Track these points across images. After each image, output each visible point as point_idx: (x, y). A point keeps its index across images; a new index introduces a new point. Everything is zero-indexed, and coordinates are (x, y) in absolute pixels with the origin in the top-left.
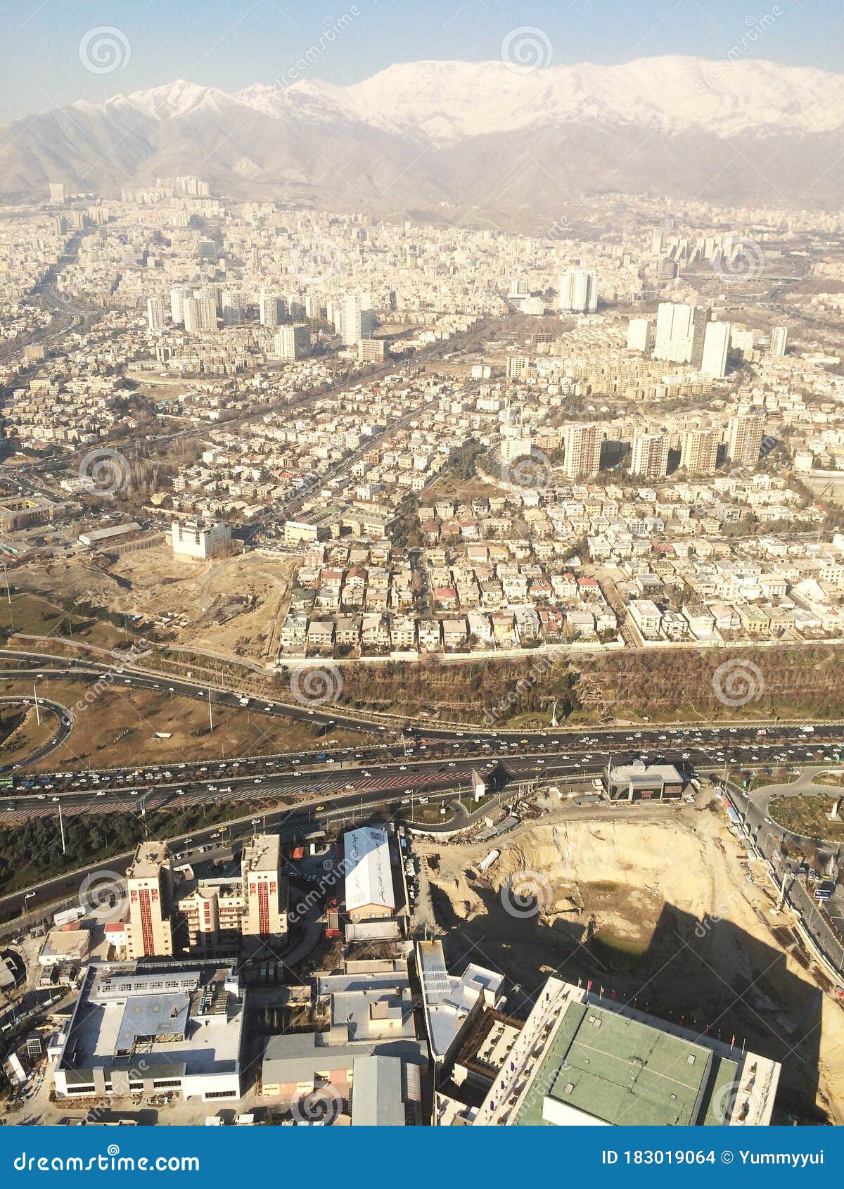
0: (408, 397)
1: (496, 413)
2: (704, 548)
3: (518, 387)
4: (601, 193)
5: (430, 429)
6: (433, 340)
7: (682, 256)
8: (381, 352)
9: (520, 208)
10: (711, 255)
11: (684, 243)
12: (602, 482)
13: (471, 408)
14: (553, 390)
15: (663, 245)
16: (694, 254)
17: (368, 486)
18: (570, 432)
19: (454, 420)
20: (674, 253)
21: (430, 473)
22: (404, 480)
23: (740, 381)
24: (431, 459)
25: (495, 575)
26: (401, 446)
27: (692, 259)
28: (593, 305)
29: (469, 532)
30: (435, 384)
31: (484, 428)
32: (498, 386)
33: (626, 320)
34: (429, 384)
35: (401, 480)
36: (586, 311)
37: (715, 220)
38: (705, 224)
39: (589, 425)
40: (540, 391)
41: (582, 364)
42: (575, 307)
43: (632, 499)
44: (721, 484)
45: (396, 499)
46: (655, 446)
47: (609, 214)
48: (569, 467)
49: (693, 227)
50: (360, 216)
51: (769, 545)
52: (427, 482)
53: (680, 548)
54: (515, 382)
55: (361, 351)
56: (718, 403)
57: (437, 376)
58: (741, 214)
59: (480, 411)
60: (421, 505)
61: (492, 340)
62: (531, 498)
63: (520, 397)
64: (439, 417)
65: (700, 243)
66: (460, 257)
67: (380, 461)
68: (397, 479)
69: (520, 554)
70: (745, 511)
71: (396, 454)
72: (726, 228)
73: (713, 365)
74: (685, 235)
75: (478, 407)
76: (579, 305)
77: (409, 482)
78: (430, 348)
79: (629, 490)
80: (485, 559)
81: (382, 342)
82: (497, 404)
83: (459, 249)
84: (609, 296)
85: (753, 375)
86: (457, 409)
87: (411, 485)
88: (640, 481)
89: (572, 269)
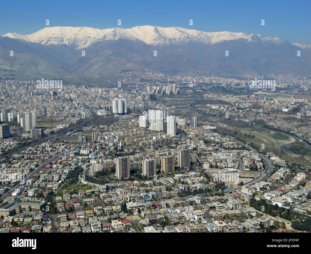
0: (51, 151)
1: (88, 155)
2: (171, 202)
3: (97, 144)
4: (127, 71)
5: (61, 163)
6: (62, 127)
7: (158, 92)
8: (40, 133)
9: (97, 77)
10: (168, 92)
11: (158, 88)
12: (132, 180)
13: (77, 154)
14: (111, 144)
15: (151, 89)
16: (162, 92)
17: (33, 189)
18: (117, 161)
19: (70, 159)
20: (155, 91)
21: (60, 182)
22: (49, 186)
23: (181, 137)
24: (60, 176)
25: (88, 223)
26: (48, 171)
27: (161, 94)
28: (126, 111)
29: (77, 205)
30: (63, 145)
31: (84, 161)
32: (89, 144)
33: (138, 116)
34: (60, 145)
35: (48, 186)
36: (123, 114)
37: (169, 80)
38: (165, 82)
39: (124, 157)
40: (106, 145)
41: (122, 134)
42: (119, 112)
43: (143, 185)
44: (177, 176)
45: (45, 194)
46: (151, 164)
47: (130, 78)
48: (118, 174)
49: (161, 82)
50: (32, 82)
51: (196, 199)
52: (59, 186)
53: (163, 203)
54: (96, 142)
55: (31, 134)
56: (174, 145)
57: (64, 142)
58: (178, 77)
59: (82, 155)
60: (56, 196)
61: (86, 126)
62: (102, 187)
63: (98, 148)
64: (64, 158)
65: (164, 88)
66: (73, 96)
67: (39, 178)
68: (46, 185)
69: (99, 213)
70: (187, 186)
71: (45, 175)
72: (173, 82)
73: (171, 132)
74: (158, 85)
75: (81, 153)
76: (120, 111)
77: (51, 186)
78: (61, 130)
79: (142, 182)
80: (84, 216)
81: (40, 129)
82: (88, 152)
83: (73, 92)
84: (131, 107)
85: (186, 134)
86: (72, 155)
87: (52, 188)
88: (146, 178)
89: (116, 99)
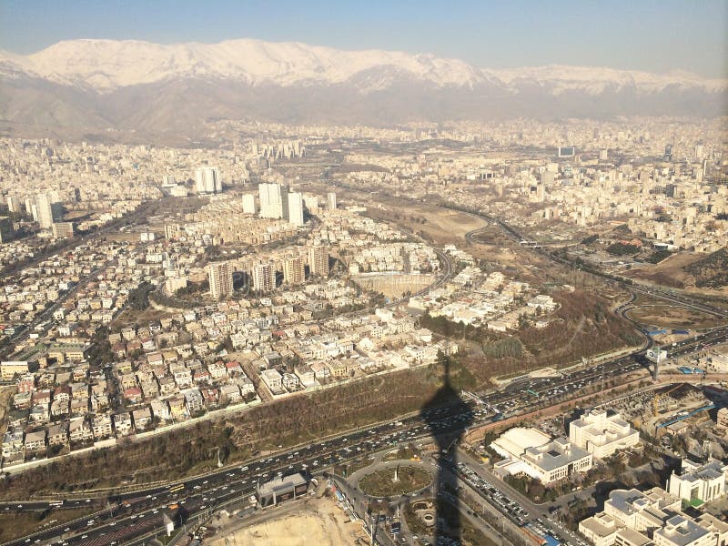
0: (95, 259)
1: (161, 263)
2: (303, 330)
3: (174, 244)
4: (217, 120)
5: (113, 279)
6: (110, 218)
7: (271, 155)
8: (71, 231)
9: (164, 130)
10: (288, 154)
11: (271, 148)
12: (236, 298)
13: (143, 262)
14: (198, 243)
15: (259, 150)
16: (278, 154)
17: (67, 325)
18: (211, 269)
19: (130, 271)
20: (266, 154)
21: (115, 309)
22: (96, 317)
23: (313, 226)
24: (115, 300)
25: (169, 372)
26: (92, 294)
27: (277, 157)
28: (219, 188)
29: (148, 345)
30: (114, 248)
31: (153, 274)
32: (160, 245)
33: (241, 195)
34: (109, 249)
35: (94, 317)
36: (215, 192)
37: (287, 133)
38: (282, 136)
39: (222, 264)
40: (189, 245)
41: (215, 225)
42: (208, 190)
43: (257, 306)
44: (310, 289)
45: (91, 332)
46: (266, 271)
47: (223, 132)
48: (214, 291)
49: (275, 138)
50: (47, 140)
51: (341, 321)
52: (114, 316)
53: (289, 332)
54: (172, 241)
55: (55, 232)
56: (302, 240)
57: (115, 243)
58: (302, 130)
59: (150, 263)
60: (110, 332)
61: (153, 214)
62: (190, 316)
63: (176, 250)
64: (119, 270)
65: (280, 147)
66: (125, 163)
67: (76, 306)
68: (91, 317)
69: (186, 355)
70: (325, 303)
71: (88, 300)
72: (294, 138)
73: (296, 219)
74: (271, 143)
75: (148, 260)
76: (210, 189)
77: (100, 318)
78: (108, 224)
79: (254, 300)
80: (161, 362)
81: (71, 224)
82: (161, 257)
83: (124, 158)
84: (229, 181)
85: (320, 222)
86: (132, 263)
87: (102, 320)
88: (261, 294)
89: (203, 167)
